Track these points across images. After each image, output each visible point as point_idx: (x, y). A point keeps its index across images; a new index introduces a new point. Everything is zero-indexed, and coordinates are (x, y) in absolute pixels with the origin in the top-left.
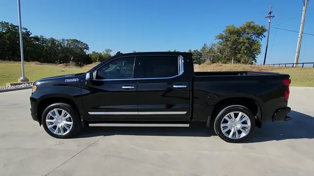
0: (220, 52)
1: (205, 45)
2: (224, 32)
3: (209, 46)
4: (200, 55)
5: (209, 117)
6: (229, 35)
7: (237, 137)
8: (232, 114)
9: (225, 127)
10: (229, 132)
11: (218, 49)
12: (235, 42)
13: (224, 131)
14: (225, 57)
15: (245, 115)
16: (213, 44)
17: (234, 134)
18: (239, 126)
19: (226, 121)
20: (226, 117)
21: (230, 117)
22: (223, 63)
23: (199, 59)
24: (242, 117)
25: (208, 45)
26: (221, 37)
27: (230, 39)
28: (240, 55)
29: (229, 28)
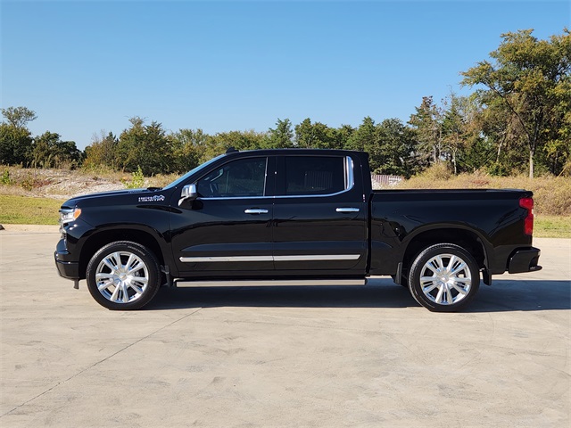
0: (486, 132)
1: (427, 103)
2: (494, 55)
3: (442, 105)
4: (409, 139)
5: (400, 265)
6: (512, 67)
7: (450, 301)
8: (438, 258)
9: (428, 284)
10: (435, 292)
11: (478, 118)
12: (537, 96)
13: (426, 291)
14: (504, 150)
15: (461, 260)
16: (455, 101)
17: (444, 296)
18: (452, 282)
19: (429, 273)
20: (428, 265)
21: (435, 265)
22: (496, 172)
23: (406, 154)
24: (456, 265)
25: (437, 102)
26: (483, 75)
27: (517, 84)
28: (558, 143)
29: (513, 42)
